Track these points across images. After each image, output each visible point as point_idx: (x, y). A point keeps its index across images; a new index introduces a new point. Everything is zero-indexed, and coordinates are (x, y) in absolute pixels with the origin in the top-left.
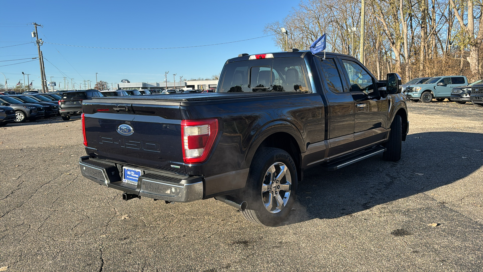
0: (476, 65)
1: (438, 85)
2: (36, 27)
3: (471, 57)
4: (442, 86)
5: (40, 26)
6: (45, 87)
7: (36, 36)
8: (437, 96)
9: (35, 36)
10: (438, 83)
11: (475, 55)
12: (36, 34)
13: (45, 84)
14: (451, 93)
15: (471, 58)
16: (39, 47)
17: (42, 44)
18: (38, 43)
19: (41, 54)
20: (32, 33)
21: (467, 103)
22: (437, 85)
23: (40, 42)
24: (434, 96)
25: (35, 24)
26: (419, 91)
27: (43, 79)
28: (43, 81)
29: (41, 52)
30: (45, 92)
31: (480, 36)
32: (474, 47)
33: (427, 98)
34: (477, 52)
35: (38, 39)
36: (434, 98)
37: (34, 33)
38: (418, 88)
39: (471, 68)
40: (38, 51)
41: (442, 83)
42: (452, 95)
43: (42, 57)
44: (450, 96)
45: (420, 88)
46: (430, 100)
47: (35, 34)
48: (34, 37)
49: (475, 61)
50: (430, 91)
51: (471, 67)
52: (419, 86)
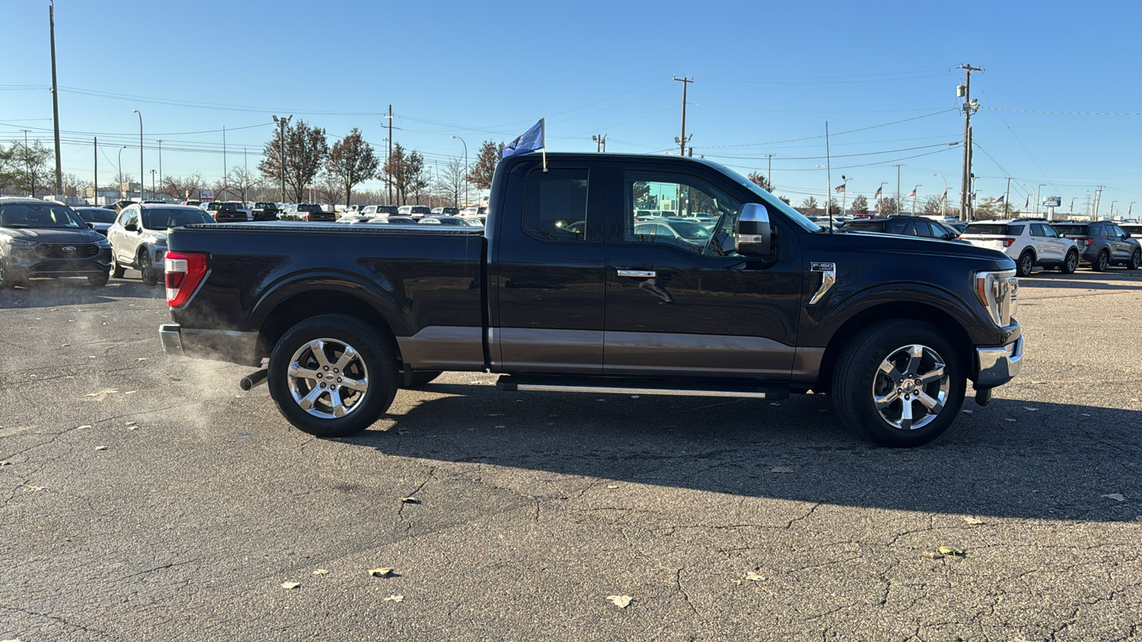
2: (969, 74)
5: (979, 70)
6: (967, 208)
7: (966, 94)
9: (963, 94)
12: (965, 91)
13: (967, 202)
16: (968, 119)
17: (976, 111)
18: (967, 108)
19: (968, 134)
20: (958, 87)
23: (970, 108)
25: (969, 67)
27: (965, 191)
28: (965, 195)
29: (971, 129)
30: (964, 218)
35: (968, 101)
37: (962, 88)
40: (965, 126)
43: (971, 139)
47: (964, 89)
48: (961, 96)
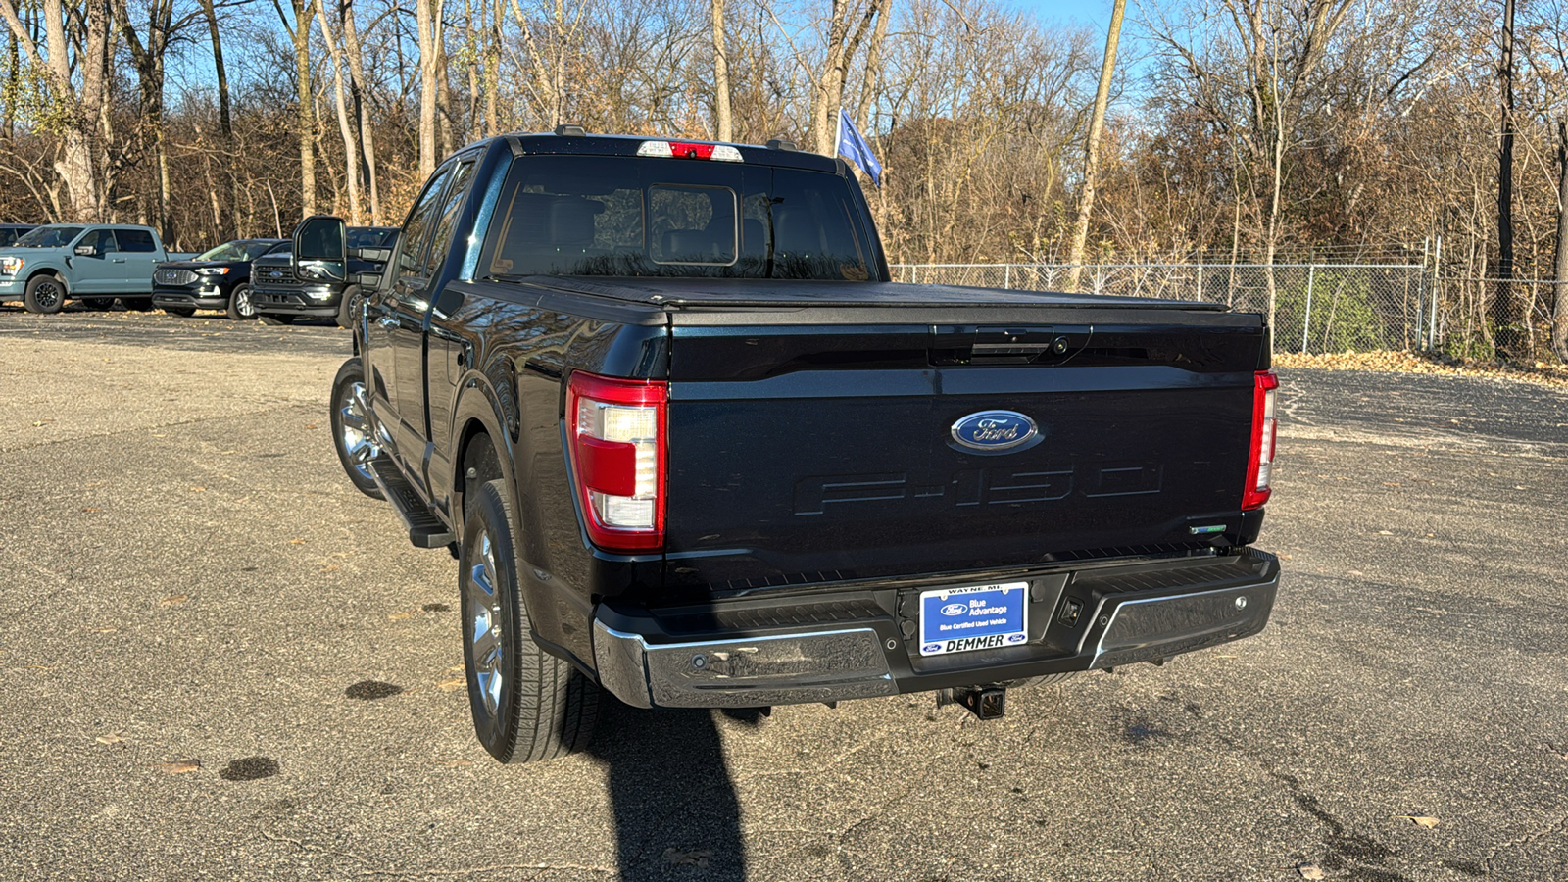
0: (88, 191)
1: (79, 254)
3: (71, 162)
4: (92, 255)
8: (77, 291)
10: (76, 247)
11: (82, 157)
14: (154, 282)
15: (69, 166)
21: (198, 312)
22: (77, 254)
24: (69, 290)
26: (14, 273)
31: (91, 99)
32: (77, 132)
33: (46, 295)
34: (86, 147)
36: (68, 297)
38: (11, 262)
39: (73, 201)
41: (91, 248)
42: (156, 286)
44: (151, 290)
45: (18, 261)
46: (56, 306)
49: (84, 178)
50: (51, 272)
51: (72, 197)
52: (13, 254)
